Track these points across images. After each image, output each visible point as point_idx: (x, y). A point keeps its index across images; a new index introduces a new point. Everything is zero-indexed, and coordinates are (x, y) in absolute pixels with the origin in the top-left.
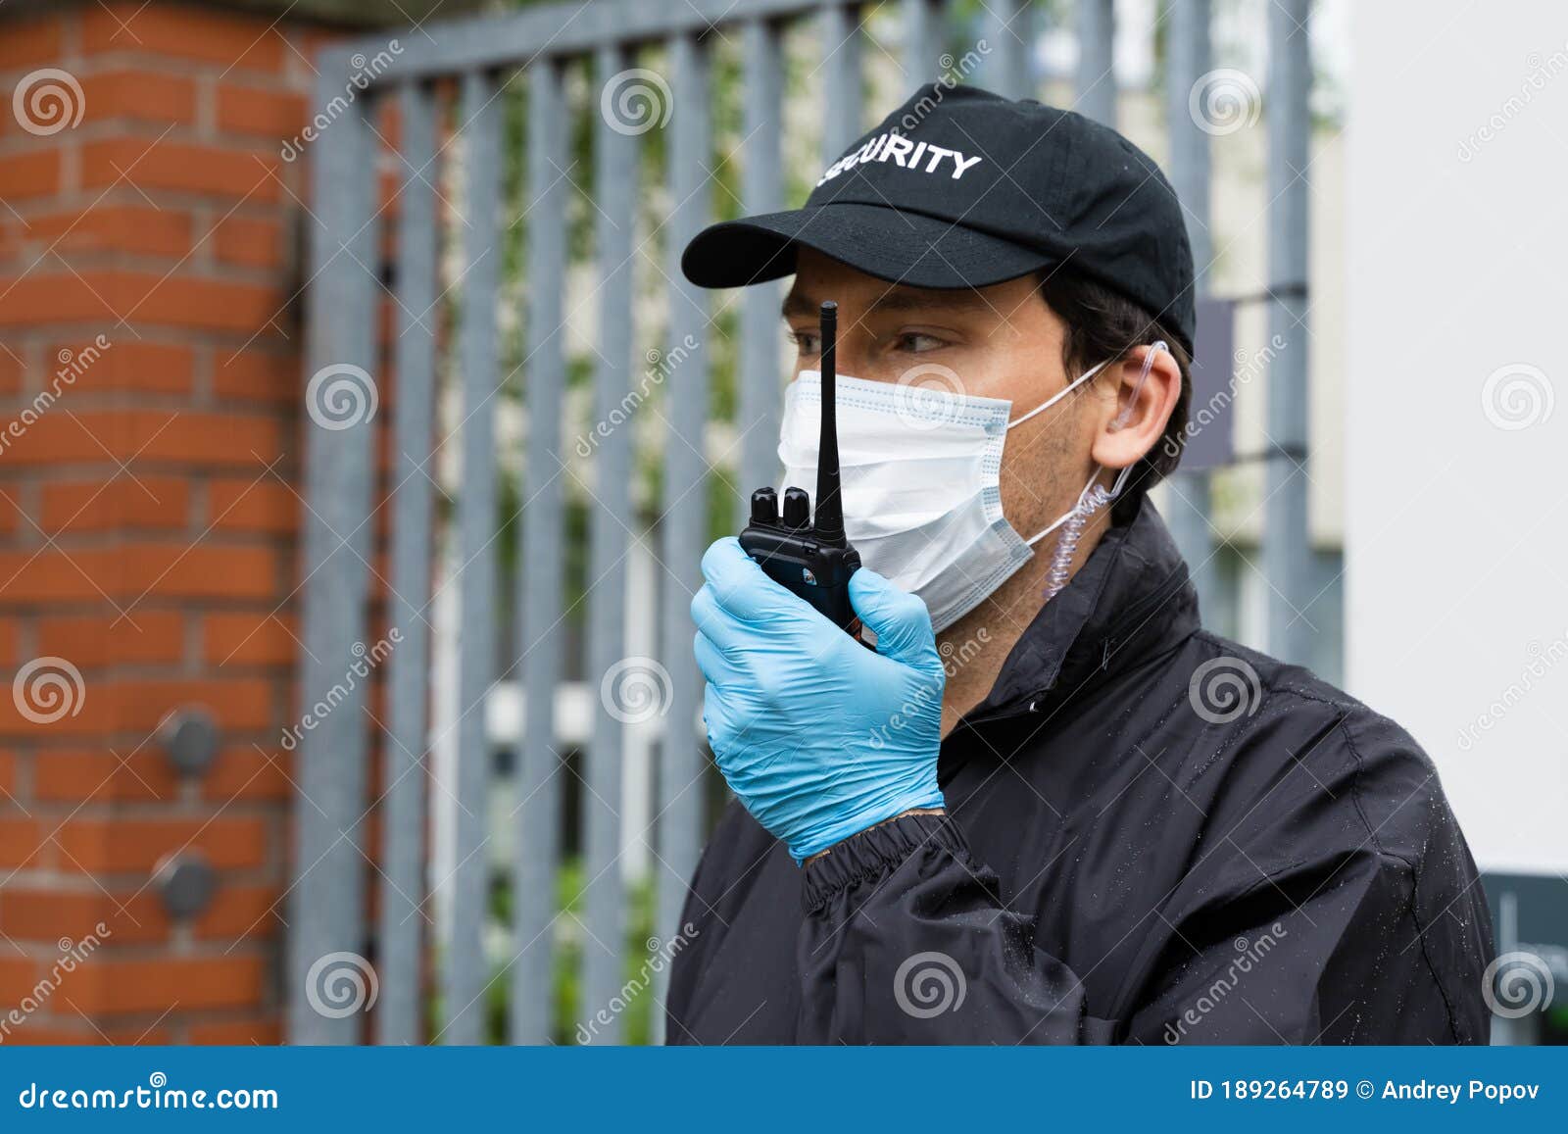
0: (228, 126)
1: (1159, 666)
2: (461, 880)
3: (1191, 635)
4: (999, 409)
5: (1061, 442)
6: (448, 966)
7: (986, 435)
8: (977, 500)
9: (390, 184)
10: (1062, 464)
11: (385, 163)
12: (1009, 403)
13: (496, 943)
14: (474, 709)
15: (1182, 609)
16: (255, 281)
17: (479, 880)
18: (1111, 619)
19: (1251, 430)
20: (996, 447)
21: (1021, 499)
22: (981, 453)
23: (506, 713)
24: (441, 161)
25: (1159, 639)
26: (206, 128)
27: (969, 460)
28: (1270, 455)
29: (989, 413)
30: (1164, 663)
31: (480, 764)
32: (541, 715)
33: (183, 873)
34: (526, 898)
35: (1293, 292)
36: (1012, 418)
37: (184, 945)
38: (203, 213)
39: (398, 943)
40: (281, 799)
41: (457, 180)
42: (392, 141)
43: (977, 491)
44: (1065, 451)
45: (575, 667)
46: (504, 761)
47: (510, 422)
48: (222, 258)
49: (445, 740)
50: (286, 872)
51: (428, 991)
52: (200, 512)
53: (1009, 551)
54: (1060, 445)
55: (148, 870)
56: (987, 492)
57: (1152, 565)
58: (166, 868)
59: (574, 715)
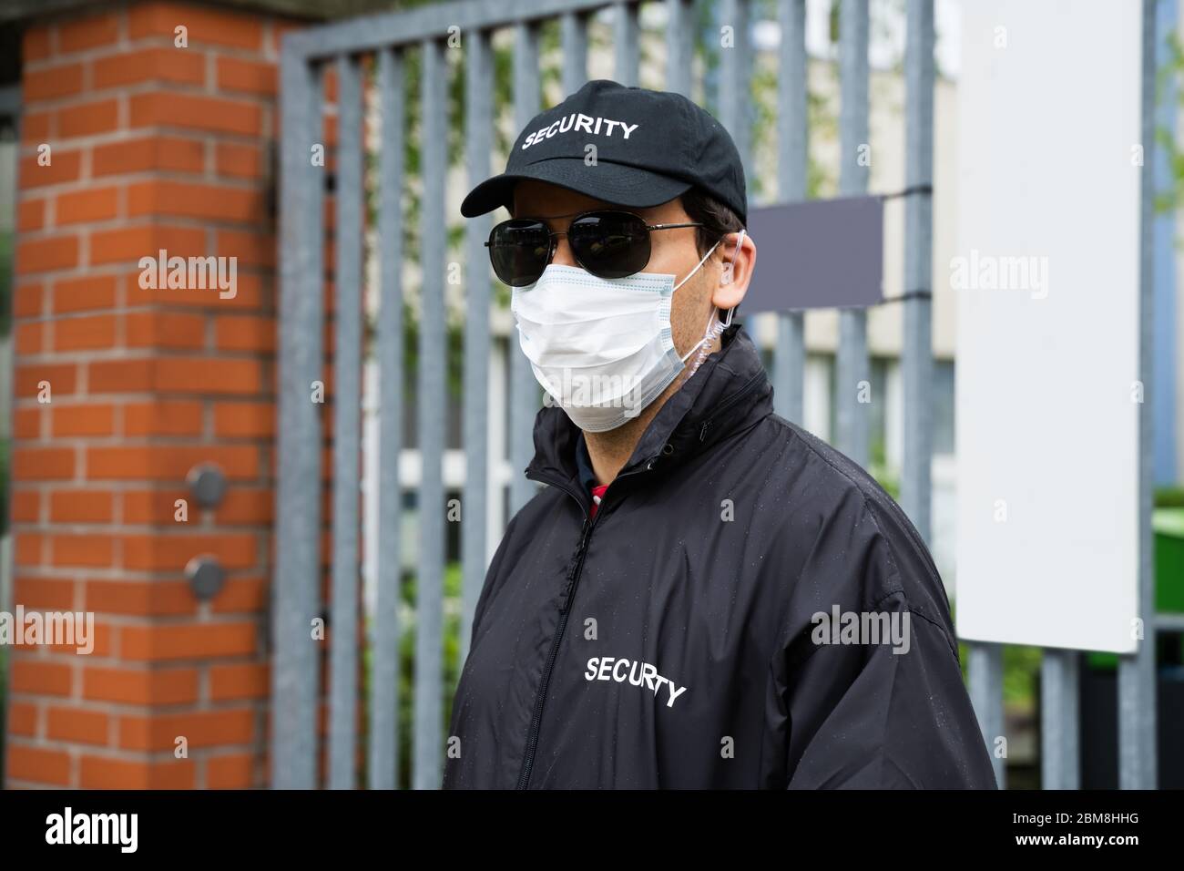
0: (223, 86)
1: (744, 436)
2: (382, 575)
3: (765, 417)
4: (668, 281)
5: (698, 296)
6: (374, 630)
7: (661, 297)
8: (658, 337)
9: (332, 124)
10: (699, 310)
11: (329, 109)
12: (674, 276)
13: (405, 615)
14: (389, 465)
15: (760, 400)
16: (245, 188)
17: (394, 575)
18: (707, 409)
19: (894, 282)
20: (667, 304)
21: (679, 333)
22: (659, 308)
23: (411, 469)
24: (364, 107)
25: (744, 420)
26: (211, 88)
27: (653, 312)
28: (906, 297)
29: (663, 284)
30: (747, 434)
31: (394, 501)
32: (433, 470)
33: (203, 569)
34: (423, 587)
35: (923, 191)
36: (676, 285)
37: (205, 615)
38: (211, 143)
39: (343, 614)
40: (266, 522)
41: (375, 121)
42: (332, 97)
43: (658, 332)
44: (700, 301)
45: (454, 440)
46: (409, 499)
47: (412, 277)
48: (223, 173)
49: (371, 485)
50: (270, 568)
51: (362, 645)
52: (210, 340)
53: (672, 367)
54: (698, 298)
55: (182, 567)
56: (664, 331)
57: (738, 374)
58: (193, 567)
59: (455, 469)
